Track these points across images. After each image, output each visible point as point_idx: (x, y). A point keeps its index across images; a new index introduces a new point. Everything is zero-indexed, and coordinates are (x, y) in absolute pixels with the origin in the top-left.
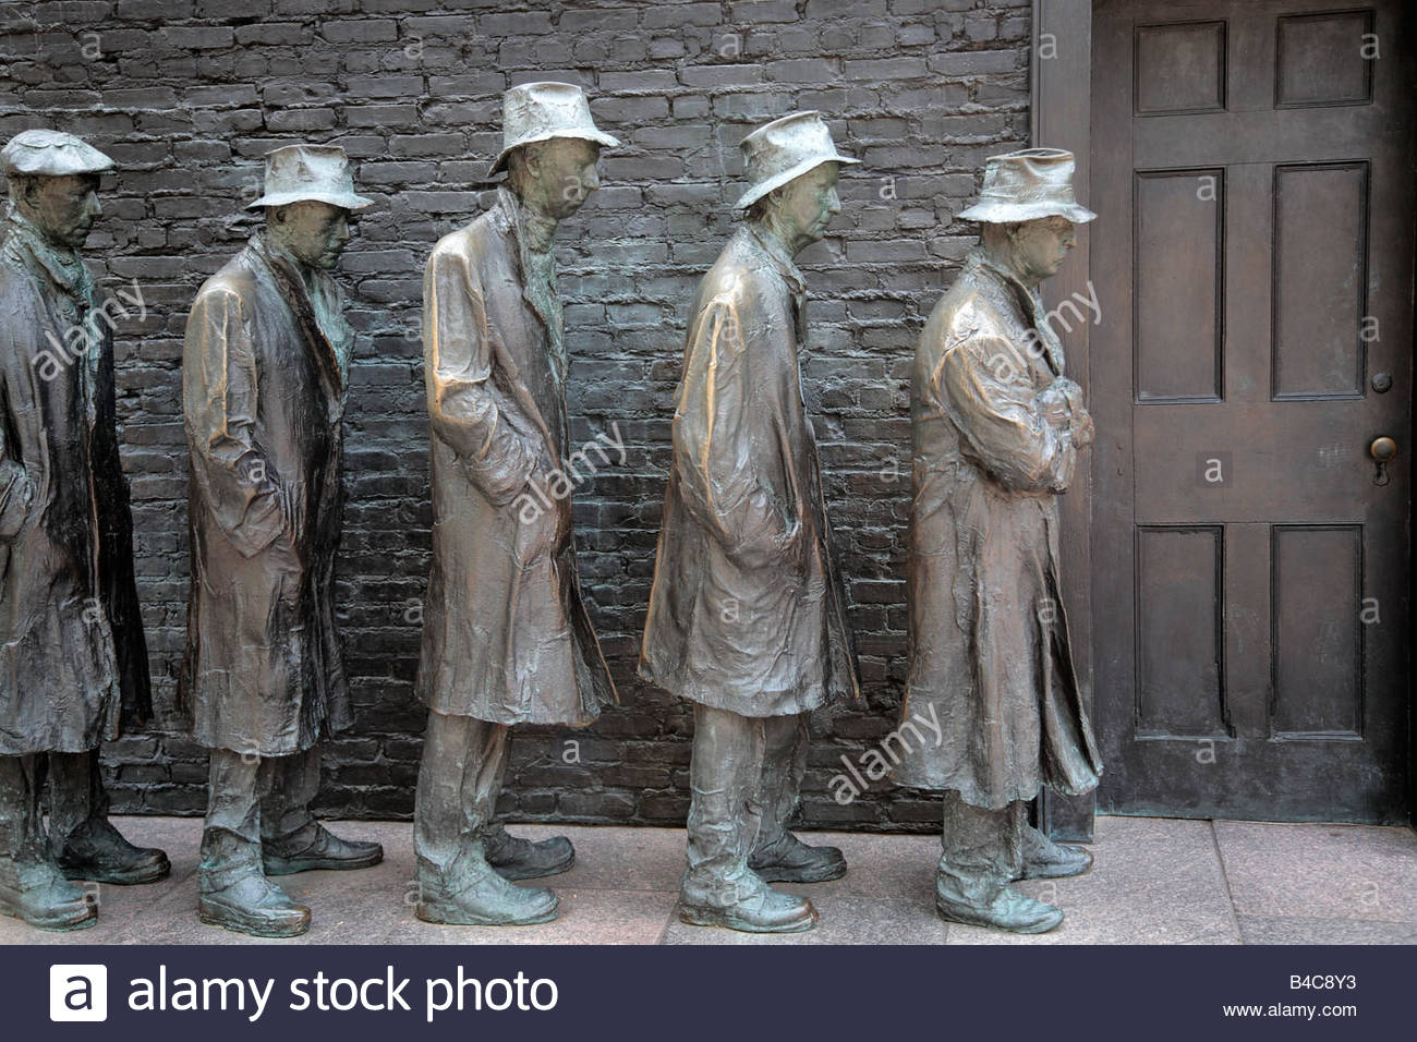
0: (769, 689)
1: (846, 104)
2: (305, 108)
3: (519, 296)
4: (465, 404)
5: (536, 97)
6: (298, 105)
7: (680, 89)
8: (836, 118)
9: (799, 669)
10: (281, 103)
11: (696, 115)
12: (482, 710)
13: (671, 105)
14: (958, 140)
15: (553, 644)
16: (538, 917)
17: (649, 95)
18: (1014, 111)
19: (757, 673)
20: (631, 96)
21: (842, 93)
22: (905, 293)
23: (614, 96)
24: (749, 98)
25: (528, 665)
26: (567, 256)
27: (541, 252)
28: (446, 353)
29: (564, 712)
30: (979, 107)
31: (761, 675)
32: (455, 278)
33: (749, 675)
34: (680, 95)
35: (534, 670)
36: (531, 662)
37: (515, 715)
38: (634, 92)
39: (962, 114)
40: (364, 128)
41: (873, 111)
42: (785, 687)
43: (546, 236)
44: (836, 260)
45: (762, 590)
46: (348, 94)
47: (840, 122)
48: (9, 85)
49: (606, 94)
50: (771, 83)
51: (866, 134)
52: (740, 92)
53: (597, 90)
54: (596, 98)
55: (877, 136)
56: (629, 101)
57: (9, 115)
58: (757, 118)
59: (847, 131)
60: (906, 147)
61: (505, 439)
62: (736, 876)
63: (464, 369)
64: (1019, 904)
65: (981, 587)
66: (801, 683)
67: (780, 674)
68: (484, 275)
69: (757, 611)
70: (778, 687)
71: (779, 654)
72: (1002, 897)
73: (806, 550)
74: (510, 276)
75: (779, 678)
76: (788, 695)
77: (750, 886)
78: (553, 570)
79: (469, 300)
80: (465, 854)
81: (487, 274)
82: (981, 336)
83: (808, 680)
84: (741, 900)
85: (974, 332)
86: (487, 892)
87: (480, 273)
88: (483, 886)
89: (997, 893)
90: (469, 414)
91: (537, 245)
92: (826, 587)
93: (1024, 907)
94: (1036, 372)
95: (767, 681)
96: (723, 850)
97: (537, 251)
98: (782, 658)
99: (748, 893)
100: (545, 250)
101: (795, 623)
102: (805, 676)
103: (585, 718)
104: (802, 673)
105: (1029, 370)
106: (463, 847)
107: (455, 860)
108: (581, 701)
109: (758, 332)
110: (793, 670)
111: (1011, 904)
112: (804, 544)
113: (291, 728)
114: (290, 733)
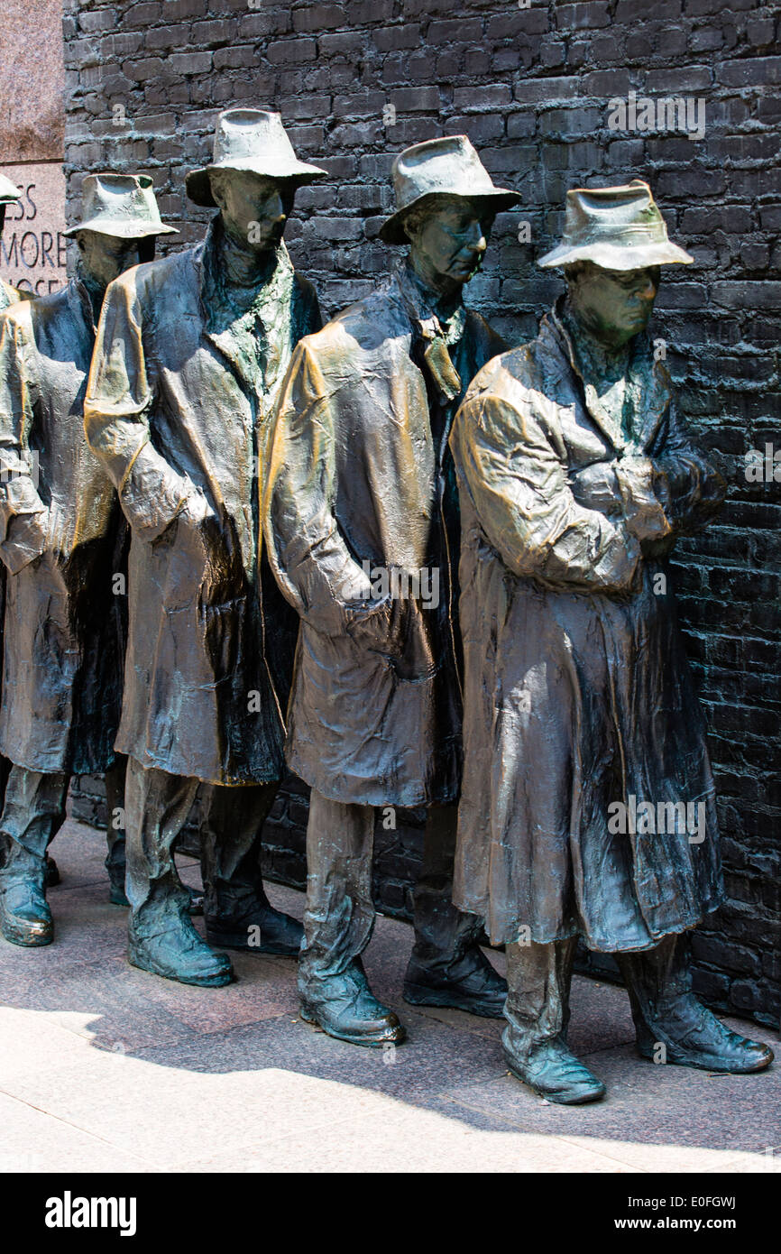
0: (350, 773)
3: (198, 330)
4: (108, 437)
5: (226, 126)
7: (513, 105)
9: (396, 759)
11: (524, 134)
12: (140, 753)
13: (506, 125)
14: (737, 164)
15: (197, 693)
16: (197, 978)
17: (488, 112)
19: (342, 754)
20: (476, 114)
22: (687, 346)
23: (463, 113)
24: (567, 113)
25: (171, 711)
27: (245, 287)
28: (101, 385)
29: (199, 767)
30: (757, 124)
31: (345, 757)
32: (120, 312)
33: (335, 755)
34: (513, 112)
35: (176, 717)
36: (174, 709)
37: (151, 761)
38: (478, 110)
39: (743, 132)
42: (369, 774)
45: (346, 664)
47: (639, 141)
48: (84, 115)
49: (458, 112)
50: (585, 98)
51: (660, 156)
52: (558, 108)
53: (451, 107)
54: (450, 116)
55: (669, 158)
56: (474, 119)
57: (81, 144)
58: (571, 137)
59: (645, 151)
60: (692, 171)
61: (150, 476)
62: (326, 973)
63: (114, 400)
64: (557, 1068)
65: (498, 687)
66: (396, 773)
67: (370, 760)
68: (157, 307)
69: (342, 685)
70: (364, 773)
71: (368, 737)
72: (542, 1055)
73: (402, 627)
74: (194, 309)
75: (366, 764)
76: (373, 784)
77: (340, 986)
78: (201, 617)
79: (129, 332)
80: (160, 902)
81: (163, 307)
82: (486, 395)
83: (407, 774)
84: (329, 1000)
85: (482, 390)
86: (170, 943)
87: (151, 305)
88: (169, 937)
89: (534, 1049)
90: (110, 446)
91: (236, 279)
92: (438, 673)
93: (560, 1071)
94: (565, 442)
95: (350, 765)
96: (315, 942)
97: (238, 285)
98: (374, 742)
99: (335, 995)
100: (248, 283)
101: (393, 708)
102: (403, 767)
103: (228, 778)
104: (399, 764)
105: (552, 440)
106: (158, 895)
107: (146, 905)
108: (228, 760)
109: (351, 379)
110: (386, 759)
111: (550, 1065)
112: (398, 621)
113: (57, 748)
114: (56, 753)
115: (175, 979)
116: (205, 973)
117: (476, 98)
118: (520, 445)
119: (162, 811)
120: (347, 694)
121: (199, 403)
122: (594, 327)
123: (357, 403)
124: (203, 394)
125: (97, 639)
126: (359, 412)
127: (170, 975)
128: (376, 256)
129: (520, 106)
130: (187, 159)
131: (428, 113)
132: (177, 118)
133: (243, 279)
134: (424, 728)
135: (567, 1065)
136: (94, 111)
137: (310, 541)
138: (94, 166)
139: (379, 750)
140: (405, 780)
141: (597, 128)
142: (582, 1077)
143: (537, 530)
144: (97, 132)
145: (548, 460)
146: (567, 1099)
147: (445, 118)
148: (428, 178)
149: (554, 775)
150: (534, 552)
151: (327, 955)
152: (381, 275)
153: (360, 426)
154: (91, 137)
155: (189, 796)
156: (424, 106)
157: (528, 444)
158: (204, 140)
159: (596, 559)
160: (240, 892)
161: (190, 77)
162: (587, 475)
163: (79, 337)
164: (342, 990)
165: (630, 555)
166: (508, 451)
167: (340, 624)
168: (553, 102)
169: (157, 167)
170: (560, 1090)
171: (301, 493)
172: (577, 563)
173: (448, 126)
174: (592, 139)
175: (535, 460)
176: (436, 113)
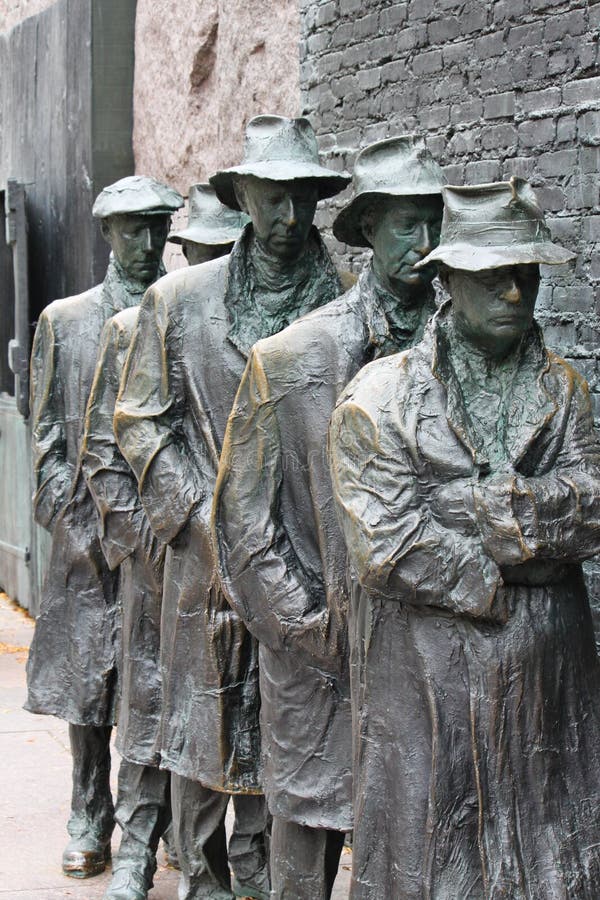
3: (223, 334)
11: (569, 137)
13: (556, 128)
15: (203, 698)
17: (545, 116)
19: (287, 770)
24: (595, 114)
28: (131, 388)
29: (202, 771)
32: (152, 313)
33: (282, 771)
34: (561, 115)
35: (187, 720)
36: (186, 712)
38: (539, 114)
49: (527, 117)
52: (589, 110)
53: (523, 112)
54: (521, 122)
56: (537, 124)
58: (597, 140)
61: (166, 479)
66: (333, 796)
67: (310, 779)
68: (185, 311)
69: (288, 700)
70: (304, 791)
71: (310, 755)
74: (223, 312)
75: (307, 783)
78: (209, 621)
79: (157, 336)
81: (192, 312)
85: (347, 398)
87: (180, 309)
91: (264, 284)
95: (293, 783)
97: (267, 290)
98: (314, 761)
100: (276, 288)
101: (332, 727)
102: (340, 789)
103: (230, 784)
104: (337, 785)
105: (408, 453)
108: (231, 766)
109: (298, 385)
110: (325, 780)
113: (149, 741)
114: (150, 745)
117: (538, 103)
118: (372, 456)
120: (291, 710)
123: (302, 409)
126: (304, 419)
129: (565, 109)
131: (507, 119)
133: (271, 283)
137: (250, 550)
139: (319, 770)
143: (379, 549)
145: (400, 474)
147: (518, 123)
148: (375, 179)
150: (374, 571)
153: (305, 433)
156: (505, 113)
157: (381, 456)
159: (450, 583)
161: (369, 92)
162: (446, 493)
166: (361, 463)
167: (277, 637)
168: (586, 104)
172: (427, 587)
173: (521, 130)
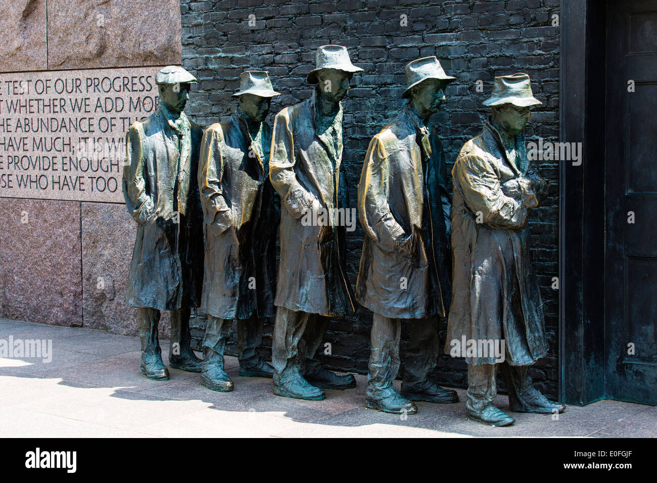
0: (396, 306)
1: (488, 51)
2: (288, 54)
3: (313, 133)
4: (281, 176)
5: (324, 51)
6: (286, 52)
7: (423, 44)
8: (484, 57)
9: (413, 300)
10: (280, 52)
12: (289, 305)
13: (420, 52)
14: (532, 67)
15: (317, 280)
16: (312, 397)
17: (411, 47)
18: (555, 54)
19: (391, 299)
20: (404, 47)
21: (486, 46)
23: (398, 47)
24: (449, 47)
25: (306, 287)
26: (379, 118)
27: (329, 116)
28: (276, 156)
29: (319, 309)
30: (541, 52)
31: (393, 300)
32: (282, 125)
33: (388, 299)
34: (423, 47)
35: (308, 290)
36: (307, 286)
37: (298, 308)
38: (405, 46)
39: (534, 55)
40: (308, 62)
41: (497, 54)
42: (403, 306)
43: (330, 109)
44: (482, 122)
45: (394, 263)
46: (303, 47)
47: (485, 59)
48: (193, 46)
49: (396, 46)
50: (458, 42)
51: (495, 64)
52: (446, 45)
53: (392, 45)
54: (391, 48)
55: (500, 65)
56: (404, 50)
57: (192, 58)
58: (452, 57)
59: (488, 62)
60: (511, 70)
61: (298, 192)
62: (383, 387)
63: (282, 162)
64: (495, 413)
65: (473, 266)
66: (413, 306)
67: (403, 301)
68: (297, 124)
69: (391, 272)
70: (400, 305)
71: (402, 291)
72: (488, 409)
73: (416, 247)
74: (311, 125)
75: (402, 302)
76: (404, 310)
77: (388, 392)
78: (318, 248)
79: (287, 134)
80: (290, 368)
81: (299, 124)
82: (469, 154)
83: (417, 305)
84: (384, 398)
85: (467, 153)
86: (296, 384)
87: (295, 123)
88: (295, 382)
89: (485, 407)
90: (282, 180)
91: (326, 113)
92: (429, 265)
93: (496, 415)
94: (500, 172)
95: (395, 303)
96: (377, 376)
97: (327, 115)
98: (404, 294)
99: (387, 396)
100: (331, 115)
101: (412, 280)
102: (416, 303)
103: (330, 313)
104: (414, 302)
105: (496, 171)
106: (289, 365)
107: (285, 370)
108: (330, 305)
109: (395, 151)
110: (409, 300)
111: (491, 413)
112: (415, 244)
113: (233, 309)
114: (233, 311)
115: (302, 398)
116: (316, 395)
117: (405, 41)
118: (485, 173)
119: (294, 330)
120: (394, 275)
121: (314, 163)
122: (505, 128)
123: (397, 160)
124: (316, 159)
125: (247, 263)
126: (399, 164)
127: (300, 397)
128: (353, 104)
129: (427, 45)
130: (252, 65)
131: (380, 47)
132: (246, 48)
133: (329, 113)
134: (424, 287)
135: (498, 412)
136: (199, 44)
137: (382, 215)
138: (200, 68)
139: (406, 297)
140: (417, 308)
141: (465, 53)
142: (505, 416)
143: (494, 205)
144: (201, 53)
145: (495, 179)
146: (502, 424)
147: (389, 49)
148: (423, 72)
149: (496, 299)
150: (493, 213)
151: (383, 380)
152: (356, 112)
153: (399, 169)
154: (197, 56)
155: (304, 323)
156: (379, 44)
157: (488, 173)
158: (261, 57)
159: (512, 216)
160: (315, 364)
161: (253, 31)
162: (508, 184)
163: (240, 138)
164: (390, 394)
165: (524, 214)
166: (480, 175)
167: (393, 247)
168: (444, 43)
169: (236, 68)
170: (499, 421)
171: (377, 196)
172: (506, 217)
173: (391, 52)
174: (463, 57)
175: (490, 179)
176: (385, 47)
